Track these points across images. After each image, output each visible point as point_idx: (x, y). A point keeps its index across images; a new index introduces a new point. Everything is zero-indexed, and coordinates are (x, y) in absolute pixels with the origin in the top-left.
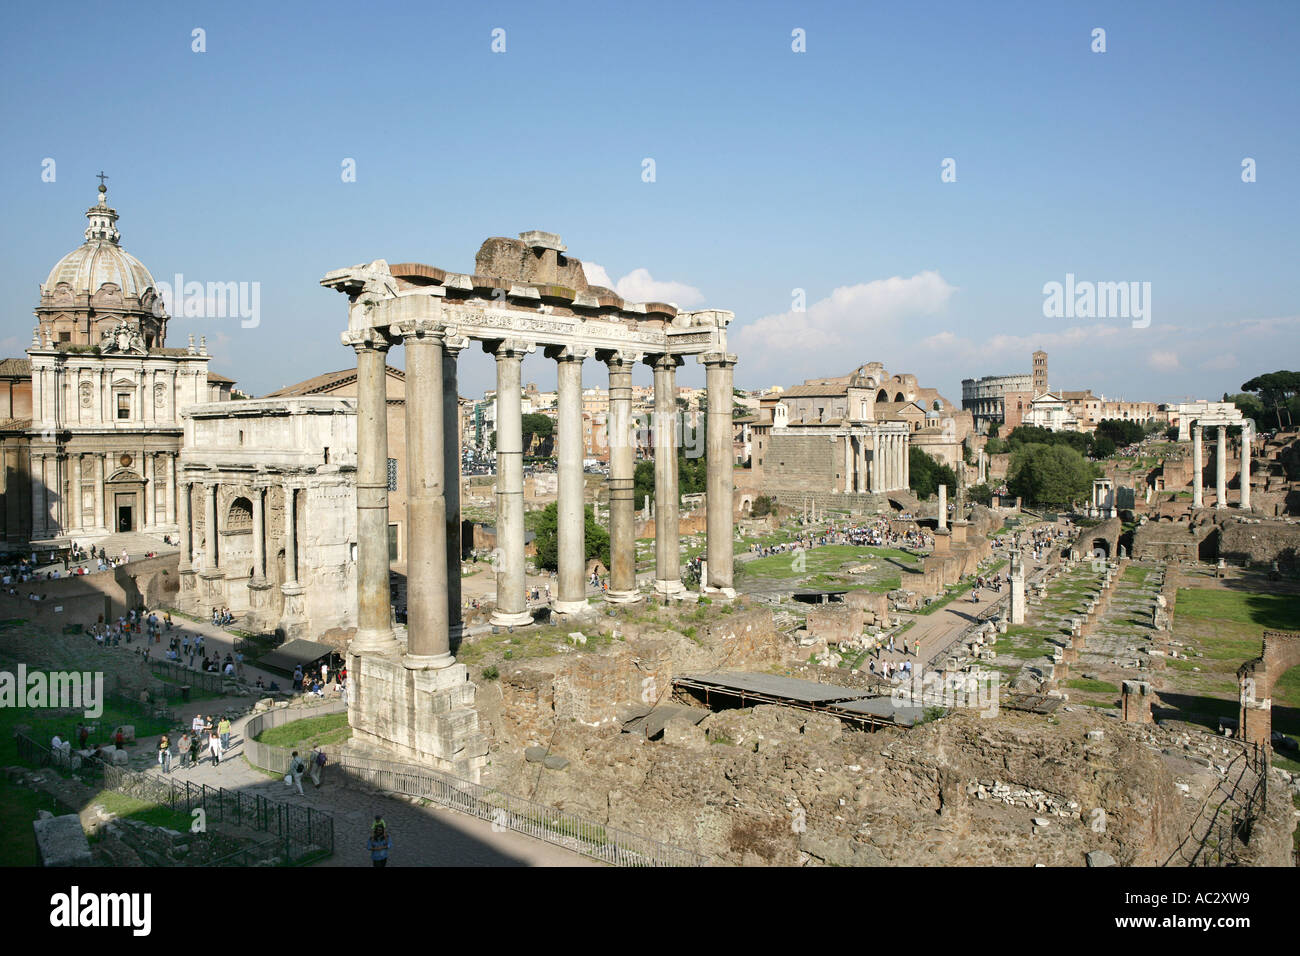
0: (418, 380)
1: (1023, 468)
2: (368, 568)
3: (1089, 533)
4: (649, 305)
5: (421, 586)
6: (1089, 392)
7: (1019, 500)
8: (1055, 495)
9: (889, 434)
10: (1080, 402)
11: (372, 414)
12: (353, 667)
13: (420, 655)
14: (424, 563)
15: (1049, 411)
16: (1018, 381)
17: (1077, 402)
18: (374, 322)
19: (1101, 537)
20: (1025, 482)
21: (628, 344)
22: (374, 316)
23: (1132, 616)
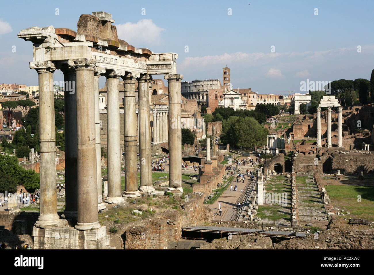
0: (86, 88)
1: (229, 129)
2: (48, 183)
3: (271, 161)
4: (143, 50)
5: (88, 189)
6: (250, 89)
7: (228, 146)
8: (246, 143)
9: (161, 112)
10: (247, 94)
11: (49, 105)
12: (39, 234)
13: (87, 223)
14: (90, 177)
15: (232, 100)
16: (211, 83)
17: (245, 94)
18: (51, 58)
19: (278, 163)
20: (231, 136)
21: (134, 69)
22: (51, 55)
23: (311, 199)
